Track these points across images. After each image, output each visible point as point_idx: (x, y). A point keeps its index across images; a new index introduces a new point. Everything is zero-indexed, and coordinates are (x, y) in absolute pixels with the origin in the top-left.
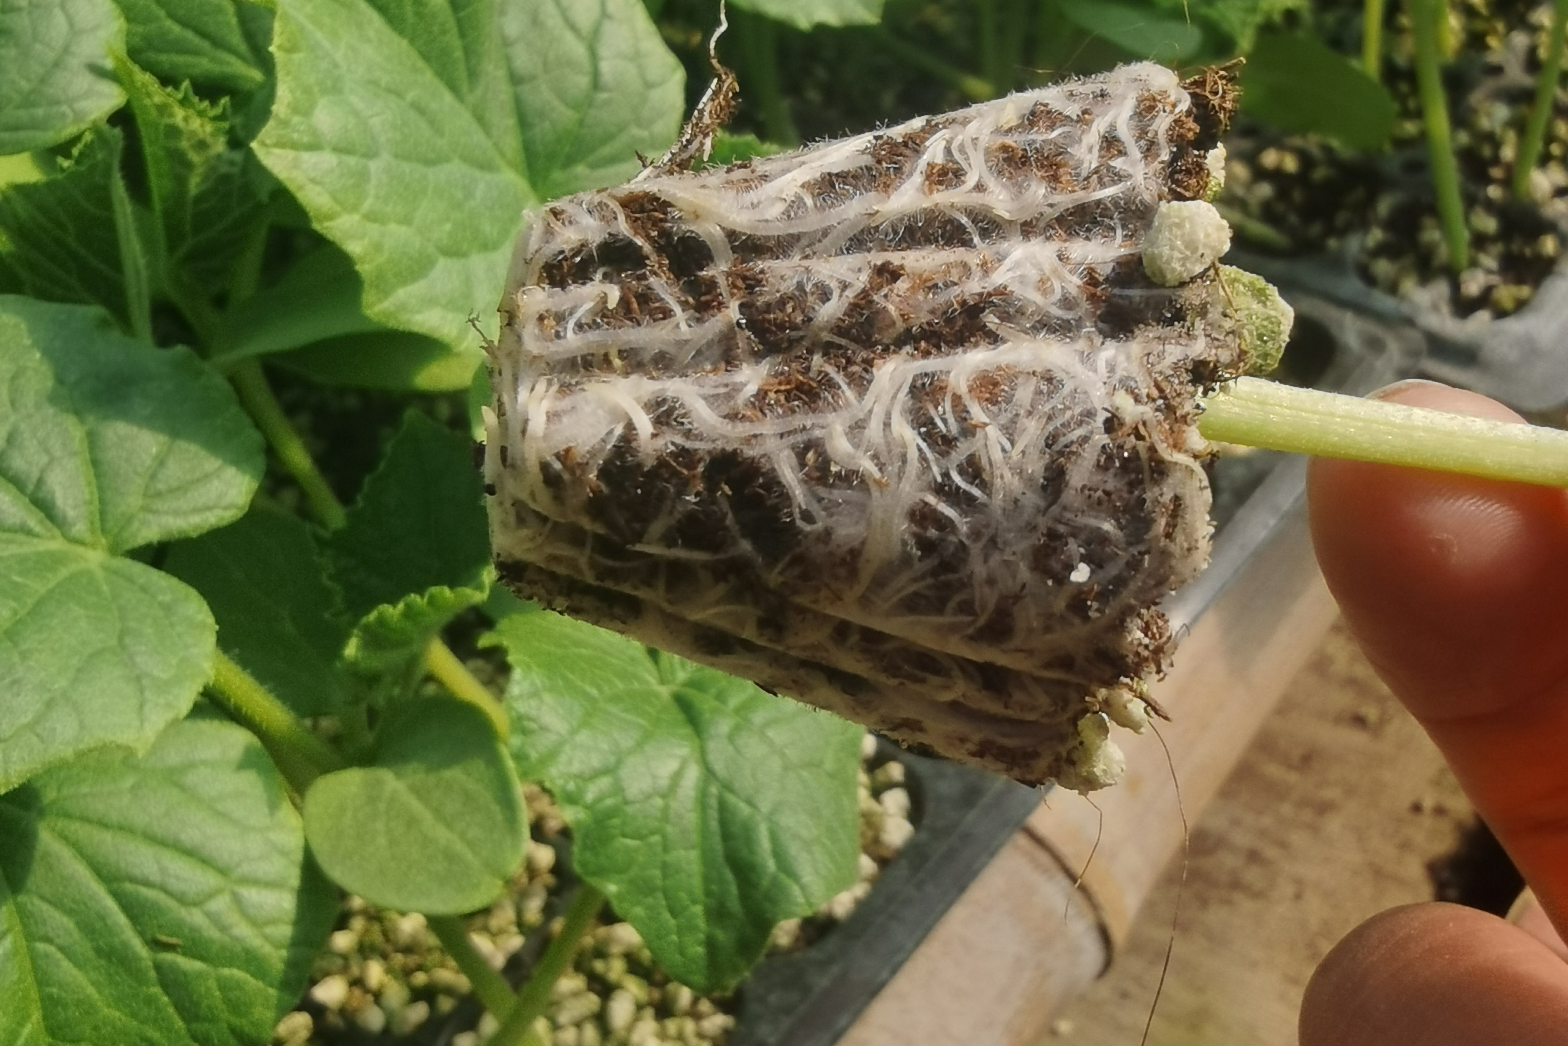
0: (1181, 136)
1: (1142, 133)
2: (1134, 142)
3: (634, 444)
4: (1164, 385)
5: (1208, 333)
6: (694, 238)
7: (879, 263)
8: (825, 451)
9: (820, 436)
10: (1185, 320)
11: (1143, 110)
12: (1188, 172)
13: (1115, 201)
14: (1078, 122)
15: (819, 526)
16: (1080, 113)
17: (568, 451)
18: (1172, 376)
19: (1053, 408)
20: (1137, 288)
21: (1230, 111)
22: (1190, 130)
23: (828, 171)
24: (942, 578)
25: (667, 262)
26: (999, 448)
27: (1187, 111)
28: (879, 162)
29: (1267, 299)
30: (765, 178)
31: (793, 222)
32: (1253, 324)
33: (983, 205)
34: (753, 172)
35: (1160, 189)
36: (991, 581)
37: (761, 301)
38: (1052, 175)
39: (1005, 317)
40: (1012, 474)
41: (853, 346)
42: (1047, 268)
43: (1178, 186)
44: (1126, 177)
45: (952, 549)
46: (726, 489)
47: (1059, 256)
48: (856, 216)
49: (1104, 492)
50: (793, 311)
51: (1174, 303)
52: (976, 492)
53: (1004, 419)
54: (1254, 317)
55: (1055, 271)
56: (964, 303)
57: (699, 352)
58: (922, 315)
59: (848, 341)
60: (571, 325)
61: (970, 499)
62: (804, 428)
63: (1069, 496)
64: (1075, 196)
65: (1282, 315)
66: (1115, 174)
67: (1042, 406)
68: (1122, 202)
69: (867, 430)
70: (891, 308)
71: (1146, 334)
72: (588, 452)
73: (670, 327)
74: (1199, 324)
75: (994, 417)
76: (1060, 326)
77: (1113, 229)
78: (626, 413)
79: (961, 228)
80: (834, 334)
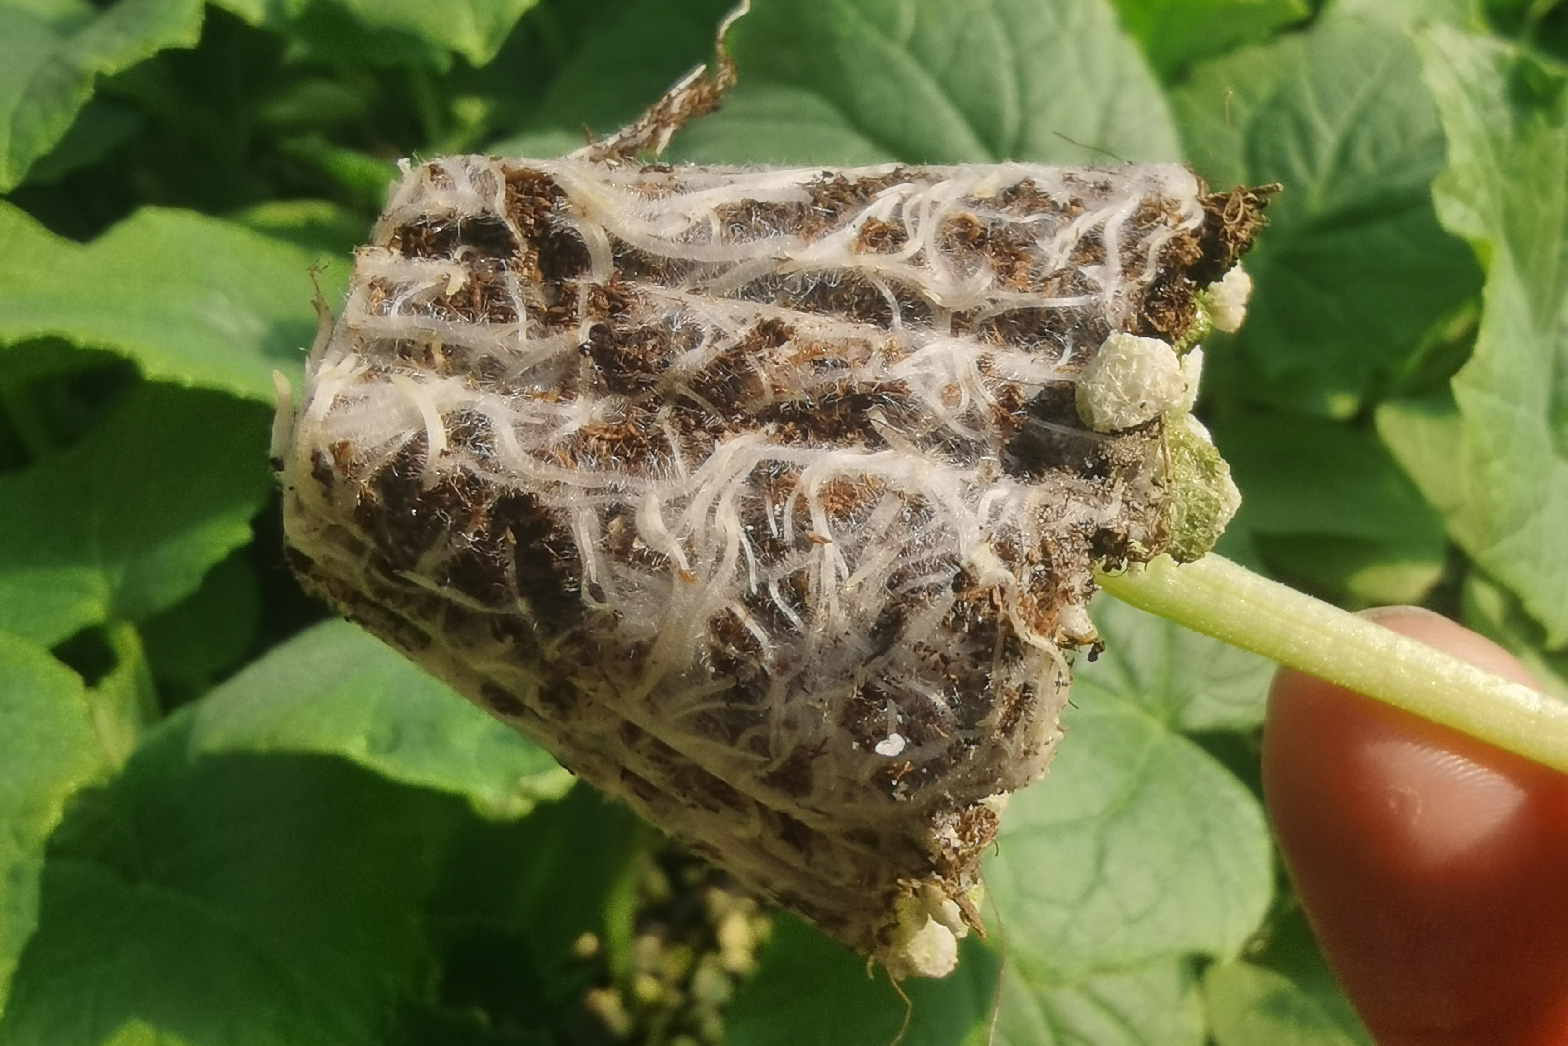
0: (1176, 258)
1: (1130, 243)
2: (1117, 251)
3: (419, 457)
4: (1051, 548)
5: (1129, 498)
6: (573, 237)
7: (768, 318)
8: (633, 523)
9: (631, 503)
10: (1108, 477)
11: (1143, 216)
12: (1170, 302)
13: (1069, 312)
14: (1062, 211)
15: (606, 607)
16: (1068, 203)
17: (344, 445)
18: (1066, 539)
19: (910, 542)
20: (1061, 423)
21: (1244, 242)
22: (1188, 252)
23: (752, 198)
24: (734, 705)
25: (536, 258)
26: (833, 573)
27: (1193, 231)
28: (816, 202)
29: (1214, 475)
30: (680, 189)
31: (690, 246)
32: (1186, 502)
33: (912, 281)
34: (670, 179)
35: (1128, 314)
36: (790, 724)
37: (620, 328)
38: (1007, 266)
39: (895, 419)
40: (841, 607)
41: (709, 407)
42: (961, 374)
43: (1151, 316)
44: (1093, 290)
45: (751, 674)
46: (511, 536)
47: (979, 363)
48: (764, 259)
49: (942, 657)
50: (652, 351)
51: (1100, 453)
52: (794, 618)
53: (849, 539)
54: (1190, 494)
55: (969, 380)
56: (848, 390)
57: (534, 370)
58: (797, 392)
59: (705, 401)
60: (398, 303)
61: (785, 622)
62: (615, 490)
63: (902, 651)
64: (1025, 297)
65: (1226, 500)
66: (1081, 283)
67: (898, 535)
68: (1078, 318)
69: (685, 512)
70: (763, 375)
71: (1058, 480)
72: (366, 453)
73: (507, 332)
74: (1121, 486)
75: (838, 535)
76: (958, 446)
77: (1061, 347)
78: (423, 419)
79: (881, 301)
80: (690, 387)
